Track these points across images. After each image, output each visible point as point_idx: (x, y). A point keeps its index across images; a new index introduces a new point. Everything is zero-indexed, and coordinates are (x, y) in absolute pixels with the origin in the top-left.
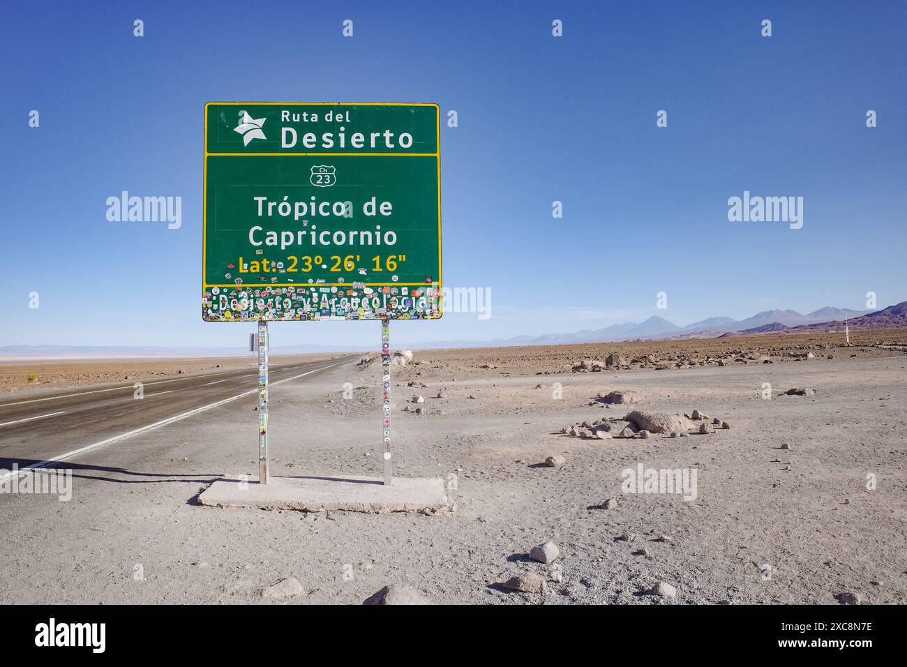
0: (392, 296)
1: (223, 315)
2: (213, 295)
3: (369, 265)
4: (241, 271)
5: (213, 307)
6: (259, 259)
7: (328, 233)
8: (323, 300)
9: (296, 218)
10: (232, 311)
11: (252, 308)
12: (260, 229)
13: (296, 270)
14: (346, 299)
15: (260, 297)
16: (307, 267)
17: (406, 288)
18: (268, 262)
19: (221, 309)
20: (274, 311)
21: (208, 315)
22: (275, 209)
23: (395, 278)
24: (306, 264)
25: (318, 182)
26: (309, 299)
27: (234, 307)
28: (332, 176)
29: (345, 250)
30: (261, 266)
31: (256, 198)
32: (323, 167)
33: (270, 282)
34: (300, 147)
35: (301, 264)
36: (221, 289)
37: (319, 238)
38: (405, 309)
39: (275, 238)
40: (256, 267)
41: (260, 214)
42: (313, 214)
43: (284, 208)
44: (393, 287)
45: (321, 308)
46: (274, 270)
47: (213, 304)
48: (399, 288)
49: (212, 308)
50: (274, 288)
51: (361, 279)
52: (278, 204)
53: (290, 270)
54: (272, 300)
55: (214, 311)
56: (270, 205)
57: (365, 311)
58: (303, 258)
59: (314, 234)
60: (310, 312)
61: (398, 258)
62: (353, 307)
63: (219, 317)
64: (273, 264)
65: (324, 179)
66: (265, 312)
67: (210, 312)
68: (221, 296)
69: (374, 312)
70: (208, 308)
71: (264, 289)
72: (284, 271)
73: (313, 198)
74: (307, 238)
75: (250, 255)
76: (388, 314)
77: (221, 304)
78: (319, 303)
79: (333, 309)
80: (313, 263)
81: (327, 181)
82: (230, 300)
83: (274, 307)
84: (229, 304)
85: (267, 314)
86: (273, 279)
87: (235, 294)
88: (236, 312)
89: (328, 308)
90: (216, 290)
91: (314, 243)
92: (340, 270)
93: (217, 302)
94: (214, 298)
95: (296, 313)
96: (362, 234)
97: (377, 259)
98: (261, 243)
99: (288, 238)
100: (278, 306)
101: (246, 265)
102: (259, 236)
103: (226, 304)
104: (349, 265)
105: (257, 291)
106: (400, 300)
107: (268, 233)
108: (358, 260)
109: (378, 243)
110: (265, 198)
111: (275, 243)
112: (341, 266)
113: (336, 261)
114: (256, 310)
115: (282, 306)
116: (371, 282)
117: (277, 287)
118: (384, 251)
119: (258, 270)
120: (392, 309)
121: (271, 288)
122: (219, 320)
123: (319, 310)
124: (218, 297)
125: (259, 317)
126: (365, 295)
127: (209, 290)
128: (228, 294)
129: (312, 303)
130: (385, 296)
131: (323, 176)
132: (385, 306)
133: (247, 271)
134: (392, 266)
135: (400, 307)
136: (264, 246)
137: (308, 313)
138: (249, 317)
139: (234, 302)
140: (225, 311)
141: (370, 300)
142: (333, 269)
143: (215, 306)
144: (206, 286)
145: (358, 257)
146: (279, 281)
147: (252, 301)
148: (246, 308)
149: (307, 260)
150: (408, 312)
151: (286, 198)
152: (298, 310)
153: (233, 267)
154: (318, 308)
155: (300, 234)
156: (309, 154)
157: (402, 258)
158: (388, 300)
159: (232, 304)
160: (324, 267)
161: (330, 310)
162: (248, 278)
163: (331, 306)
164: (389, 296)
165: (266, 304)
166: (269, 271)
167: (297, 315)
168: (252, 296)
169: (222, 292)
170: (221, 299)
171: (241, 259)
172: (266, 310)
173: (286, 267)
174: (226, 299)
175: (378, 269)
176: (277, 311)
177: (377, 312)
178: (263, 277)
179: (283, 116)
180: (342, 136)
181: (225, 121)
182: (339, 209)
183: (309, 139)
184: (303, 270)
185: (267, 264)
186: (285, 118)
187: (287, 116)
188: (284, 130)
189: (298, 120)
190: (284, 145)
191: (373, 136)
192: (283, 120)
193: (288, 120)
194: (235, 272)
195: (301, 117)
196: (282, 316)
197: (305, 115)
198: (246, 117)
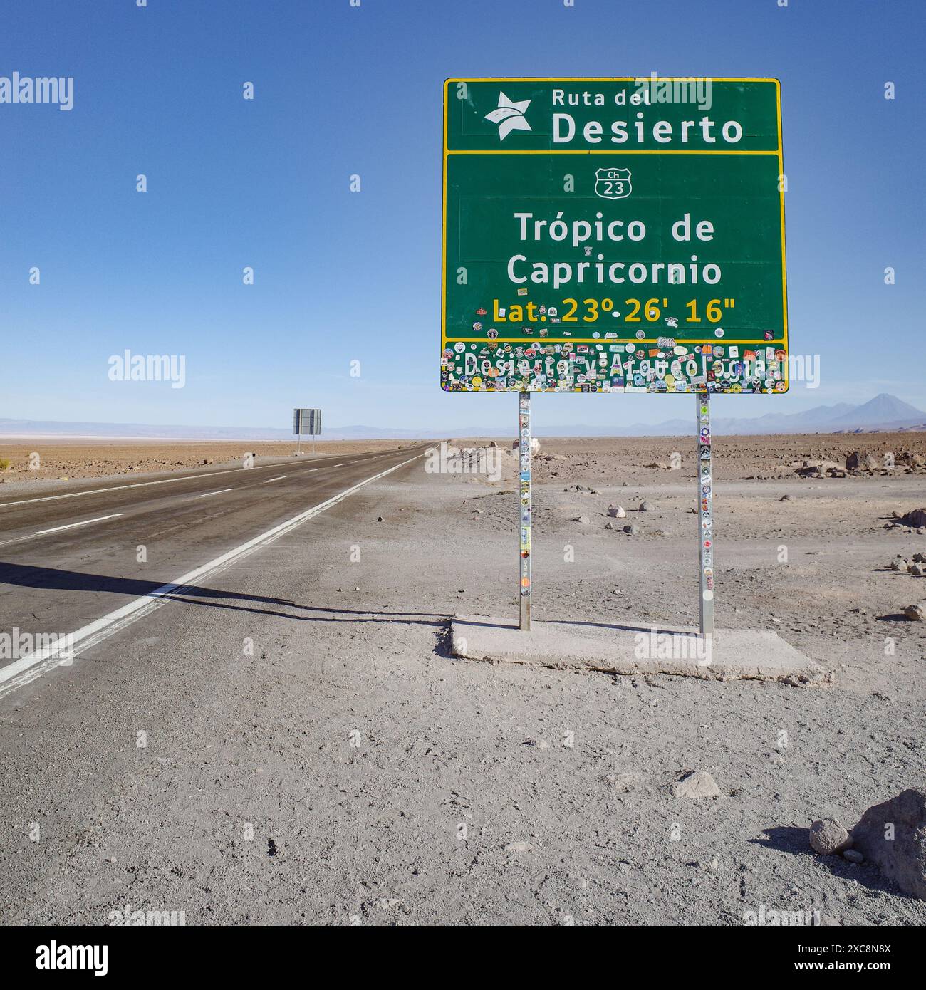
0: (715, 359)
1: (470, 382)
2: (456, 353)
3: (683, 314)
4: (496, 319)
5: (455, 370)
6: (522, 302)
7: (622, 266)
8: (614, 363)
9: (575, 244)
10: (483, 377)
11: (511, 373)
12: (524, 259)
13: (575, 319)
14: (648, 363)
15: (524, 358)
16: (591, 315)
17: (736, 348)
18: (535, 307)
19: (467, 373)
20: (543, 378)
21: (448, 382)
22: (545, 230)
23: (719, 332)
24: (589, 310)
25: (606, 192)
26: (594, 362)
27: (486, 370)
28: (625, 184)
29: (645, 291)
30: (525, 312)
31: (517, 215)
32: (613, 171)
33: (538, 336)
34: (579, 141)
35: (582, 310)
36: (468, 345)
37: (607, 273)
38: (734, 378)
39: (545, 272)
40: (517, 314)
41: (523, 237)
42: (600, 237)
43: (558, 230)
44: (717, 345)
45: (612, 375)
46: (544, 319)
47: (455, 366)
48: (726, 347)
49: (454, 372)
50: (543, 345)
51: (670, 333)
52: (549, 224)
53: (566, 318)
54: (541, 361)
55: (457, 377)
56: (538, 224)
57: (676, 380)
58: (586, 302)
59: (600, 267)
60: (596, 380)
61: (723, 302)
62: (658, 374)
63: (464, 386)
64: (542, 310)
65: (615, 188)
66: (531, 379)
67: (451, 377)
68: (468, 356)
69: (689, 382)
70: (449, 372)
71: (529, 345)
72: (557, 320)
73: (599, 215)
74: (591, 272)
75: (509, 296)
76: (709, 385)
77: (467, 367)
78: (608, 368)
79: (630, 377)
80: (599, 309)
81: (619, 190)
82: (480, 361)
83: (544, 372)
84: (479, 366)
85: (534, 381)
86: (542, 331)
87: (488, 352)
88: (489, 378)
89: (622, 374)
90: (460, 346)
91: (601, 280)
92: (638, 319)
93: (461, 363)
94: (458, 358)
95: (576, 381)
96: (671, 268)
97: (693, 304)
98: (524, 279)
99: (563, 273)
100: (549, 370)
101: (503, 311)
102: (522, 269)
103: (475, 366)
104: (653, 313)
105: (520, 349)
106: (726, 365)
107: (535, 266)
108: (665, 305)
109: (695, 281)
110: (530, 215)
111: (545, 279)
112: (641, 313)
113: (633, 305)
114: (517, 376)
115: (556, 371)
116: (684, 338)
117: (549, 343)
118: (702, 292)
119: (520, 319)
120: (714, 378)
121: (539, 345)
122: (464, 389)
123: (609, 378)
124: (463, 355)
125: (522, 385)
126: (675, 357)
127: (450, 346)
128: (477, 353)
129: (598, 368)
130: (704, 358)
131: (613, 183)
132: (705, 374)
133: (505, 320)
134: (714, 315)
135: (727, 375)
136: (529, 284)
137: (593, 382)
138: (507, 386)
139: (487, 364)
140: (473, 376)
141: (684, 364)
142: (629, 319)
143: (459, 369)
144: (446, 340)
145: (665, 301)
146: (551, 335)
147: (511, 362)
148: (503, 373)
149: (591, 305)
150: (738, 382)
151: (560, 215)
152: (579, 377)
153: (485, 313)
154: (608, 374)
155: (581, 266)
156: (593, 152)
157: (730, 303)
158: (709, 365)
159: (483, 368)
160: (616, 314)
161: (625, 377)
162: (507, 329)
163: (625, 372)
164: (710, 359)
165: (531, 367)
166: (535, 319)
167: (577, 385)
168: (512, 356)
169: (468, 350)
170: (467, 359)
171: (496, 302)
172: (532, 376)
173: (560, 315)
174: (475, 359)
175: (694, 318)
176: (548, 378)
177: (694, 382)
178: (527, 328)
179: (555, 98)
180: (640, 125)
181: (472, 105)
182: (637, 231)
183: (592, 130)
184: (586, 319)
185: (533, 310)
186: (557, 100)
187: (560, 98)
188: (557, 117)
189: (577, 103)
190: (557, 139)
191: (685, 125)
192: (555, 103)
193: (562, 103)
194: (488, 321)
195: (581, 99)
196: (555, 385)
197: (586, 95)
198: (503, 100)
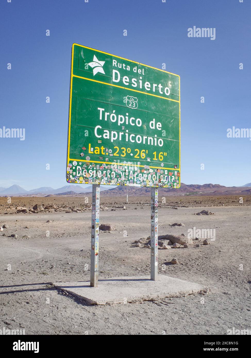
0: (161, 174)
1: (79, 179)
2: (73, 166)
3: (152, 156)
4: (90, 152)
5: (73, 173)
6: (100, 146)
7: (134, 136)
8: (130, 174)
9: (119, 124)
10: (84, 177)
11: (95, 176)
12: (101, 127)
13: (118, 155)
14: (141, 174)
15: (99, 170)
16: (123, 154)
17: (167, 171)
18: (104, 149)
19: (78, 175)
20: (106, 179)
21: (70, 178)
22: (109, 116)
23: (162, 164)
24: (123, 152)
25: (130, 105)
26: (124, 173)
27: (85, 174)
28: (136, 103)
29: (141, 147)
30: (101, 150)
31: (99, 109)
32: (132, 97)
33: (105, 161)
34: (121, 83)
35: (121, 152)
36: (78, 162)
37: (129, 138)
38: (166, 182)
39: (108, 134)
40: (97, 151)
41: (101, 118)
42: (127, 123)
43: (113, 117)
44: (162, 169)
45: (130, 179)
46: (107, 154)
47: (73, 172)
48: (164, 170)
49: (72, 174)
50: (107, 165)
51: (148, 164)
52: (110, 115)
53: (115, 154)
54: (105, 172)
55: (73, 176)
56: (106, 114)
57: (150, 182)
58: (122, 148)
59: (127, 135)
60: (124, 181)
61: (163, 154)
62: (144, 179)
63: (76, 181)
64: (107, 150)
65: (132, 104)
66: (102, 179)
67: (71, 176)
68: (78, 167)
69: (153, 183)
70: (70, 174)
71: (101, 164)
72: (112, 155)
73: (127, 114)
74: (124, 137)
75: (95, 143)
76: (159, 184)
77: (77, 172)
78: (128, 176)
79: (135, 180)
80: (126, 152)
81: (134, 106)
82: (83, 170)
83: (106, 176)
84: (82, 172)
85: (103, 180)
86: (107, 159)
87: (86, 166)
88: (86, 178)
89: (133, 179)
90: (75, 163)
91: (127, 140)
92: (138, 157)
93: (75, 171)
94: (74, 168)
95: (118, 181)
96: (149, 138)
97: (155, 153)
98: (101, 136)
99: (114, 136)
100: (108, 176)
101: (92, 149)
102: (100, 132)
103: (81, 172)
104: (143, 155)
105: (98, 166)
106: (164, 176)
107: (105, 131)
108: (147, 153)
109: (156, 145)
110: (103, 110)
111: (108, 137)
112: (139, 155)
113: (137, 151)
114: (97, 177)
115: (111, 176)
116: (152, 166)
117: (109, 164)
118: (157, 149)
119: (99, 153)
120: (160, 182)
121: (105, 165)
122: (76, 182)
123: (129, 180)
124: (76, 167)
125: (98, 182)
126: (150, 173)
127: (71, 162)
128: (82, 166)
129: (125, 175)
130: (158, 174)
131: (132, 102)
132: (158, 180)
133: (93, 153)
134: (161, 158)
135: (164, 181)
136: (102, 139)
137: (123, 181)
138: (93, 182)
139: (85, 172)
140: (80, 177)
141: (152, 176)
142: (136, 157)
143: (74, 173)
144: (69, 159)
145: (147, 151)
146: (110, 161)
147: (95, 171)
148: (91, 176)
149: (123, 150)
150: (167, 184)
151: (114, 111)
152: (118, 179)
153: (85, 149)
154: (128, 178)
155: (121, 134)
156: (126, 88)
157: (165, 154)
158: (159, 176)
159: (84, 173)
160: (132, 155)
161: (134, 180)
162: (93, 157)
163: (134, 178)
164: (160, 175)
165: (102, 174)
166: (104, 154)
167: (118, 182)
168: (95, 168)
169: (78, 165)
170: (78, 169)
171: (90, 145)
172: (102, 178)
173: (113, 153)
174: (81, 169)
175: (155, 159)
176: (108, 179)
177: (155, 183)
178: (101, 157)
179: (114, 63)
180: (141, 81)
181: (83, 57)
182: (139, 123)
183: (126, 79)
184: (122, 155)
185: (103, 150)
186: (114, 64)
187: (115, 63)
188: (114, 71)
189: (121, 67)
190: (114, 80)
191: (155, 85)
192: (113, 65)
193: (116, 66)
194: (86, 152)
195: (122, 66)
196: (110, 182)
197: (124, 65)
198: (95, 59)
